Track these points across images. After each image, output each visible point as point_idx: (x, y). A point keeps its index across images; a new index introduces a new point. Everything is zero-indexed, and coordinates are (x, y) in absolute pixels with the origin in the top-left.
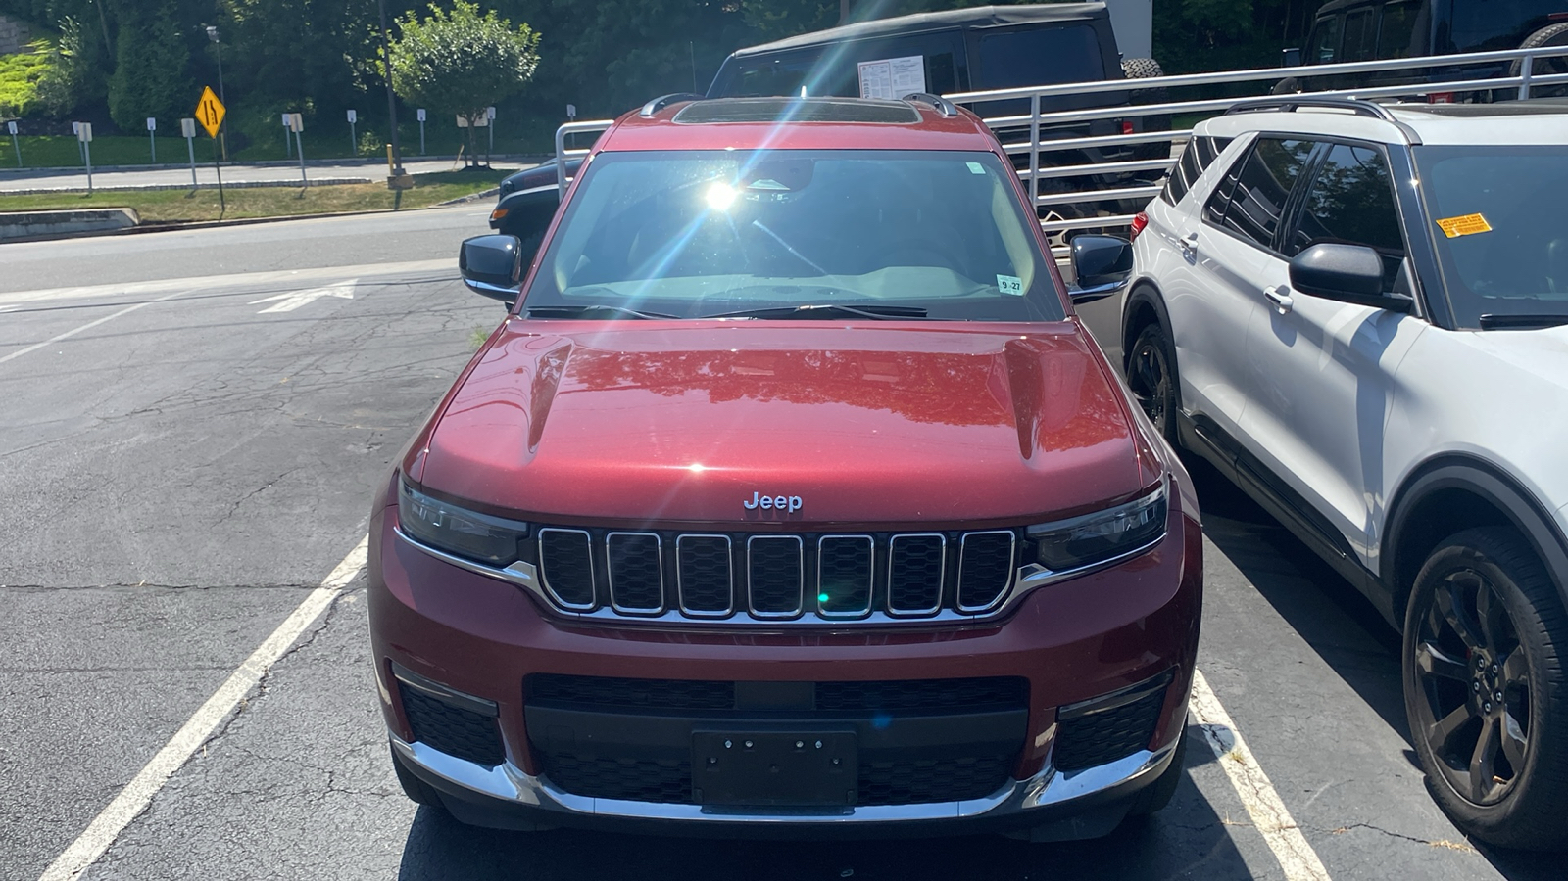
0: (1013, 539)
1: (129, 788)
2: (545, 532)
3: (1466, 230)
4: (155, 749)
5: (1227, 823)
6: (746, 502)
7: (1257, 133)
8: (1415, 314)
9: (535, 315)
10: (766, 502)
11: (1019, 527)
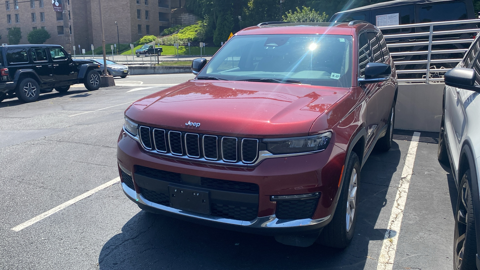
0: (258, 142)
1: (89, 191)
2: (140, 127)
5: (369, 257)
10: (191, 124)
11: (261, 138)
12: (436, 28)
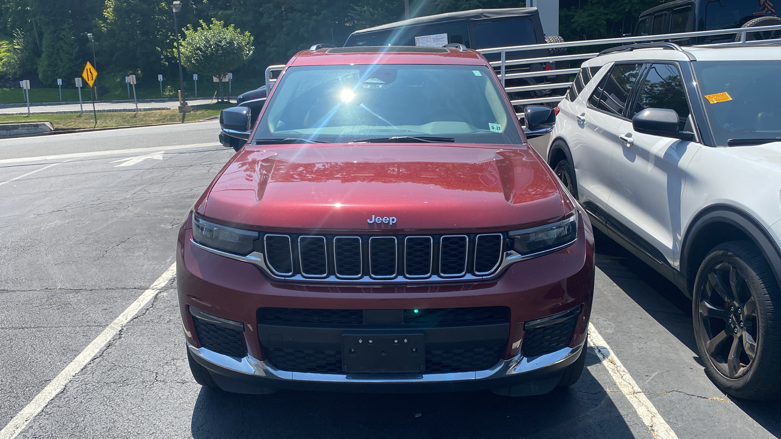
0: (502, 238)
1: (53, 382)
2: (267, 236)
3: (719, 100)
4: (66, 363)
5: (608, 390)
6: (368, 220)
7: (614, 63)
8: (695, 141)
9: (258, 143)
10: (379, 220)
11: (505, 231)
12: (510, 55)
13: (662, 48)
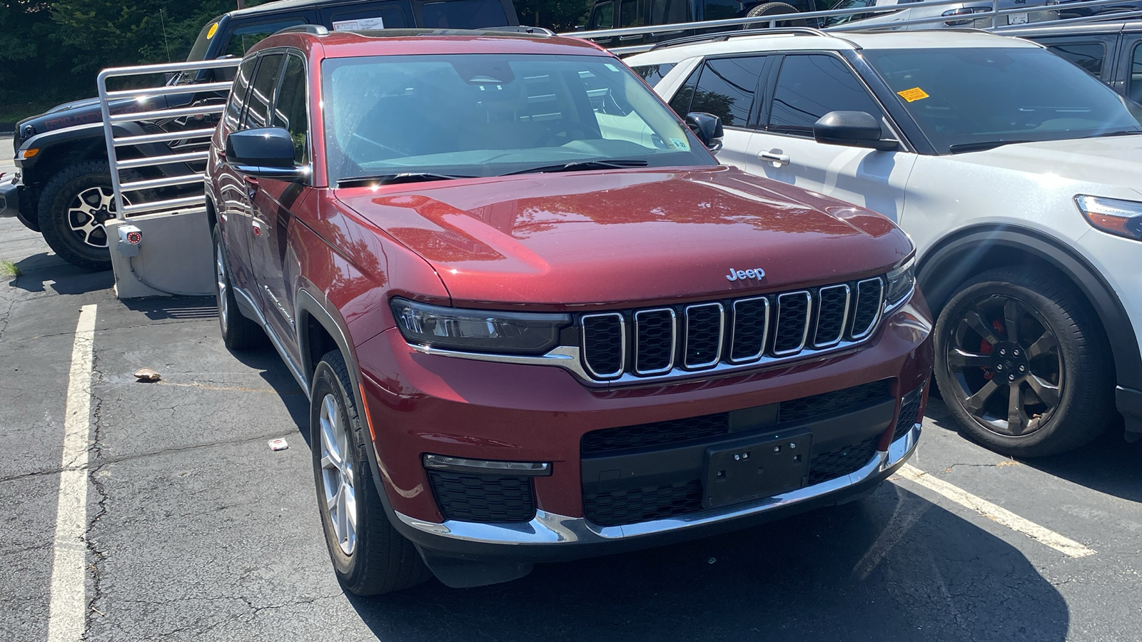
0: (881, 283)
2: (585, 319)
3: (916, 97)
6: (728, 277)
7: (702, 57)
11: (883, 274)
13: (793, 35)
